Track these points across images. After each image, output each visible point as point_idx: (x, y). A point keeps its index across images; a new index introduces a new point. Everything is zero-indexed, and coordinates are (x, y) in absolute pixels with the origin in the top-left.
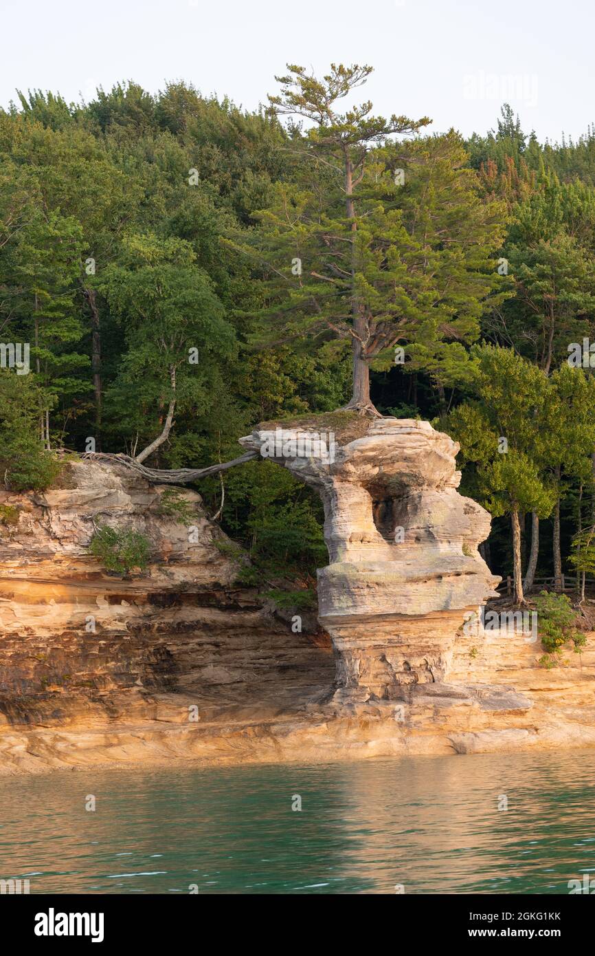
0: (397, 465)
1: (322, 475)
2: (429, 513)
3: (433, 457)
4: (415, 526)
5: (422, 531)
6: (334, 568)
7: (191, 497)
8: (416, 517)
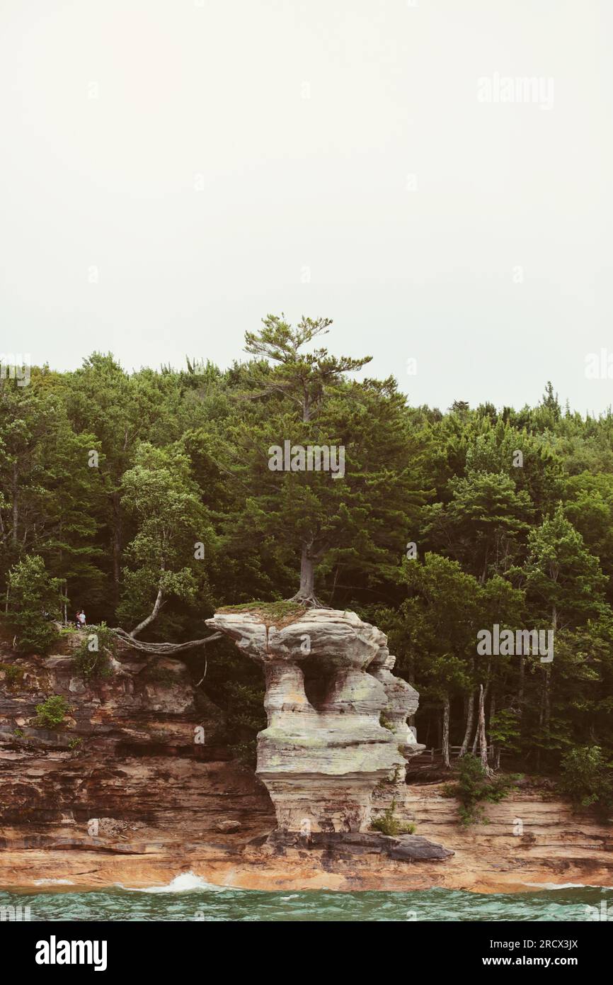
0: (326, 648)
1: (261, 653)
2: (352, 689)
3: (357, 643)
4: (340, 700)
5: (346, 704)
6: (269, 732)
7: (178, 667)
8: (342, 693)
